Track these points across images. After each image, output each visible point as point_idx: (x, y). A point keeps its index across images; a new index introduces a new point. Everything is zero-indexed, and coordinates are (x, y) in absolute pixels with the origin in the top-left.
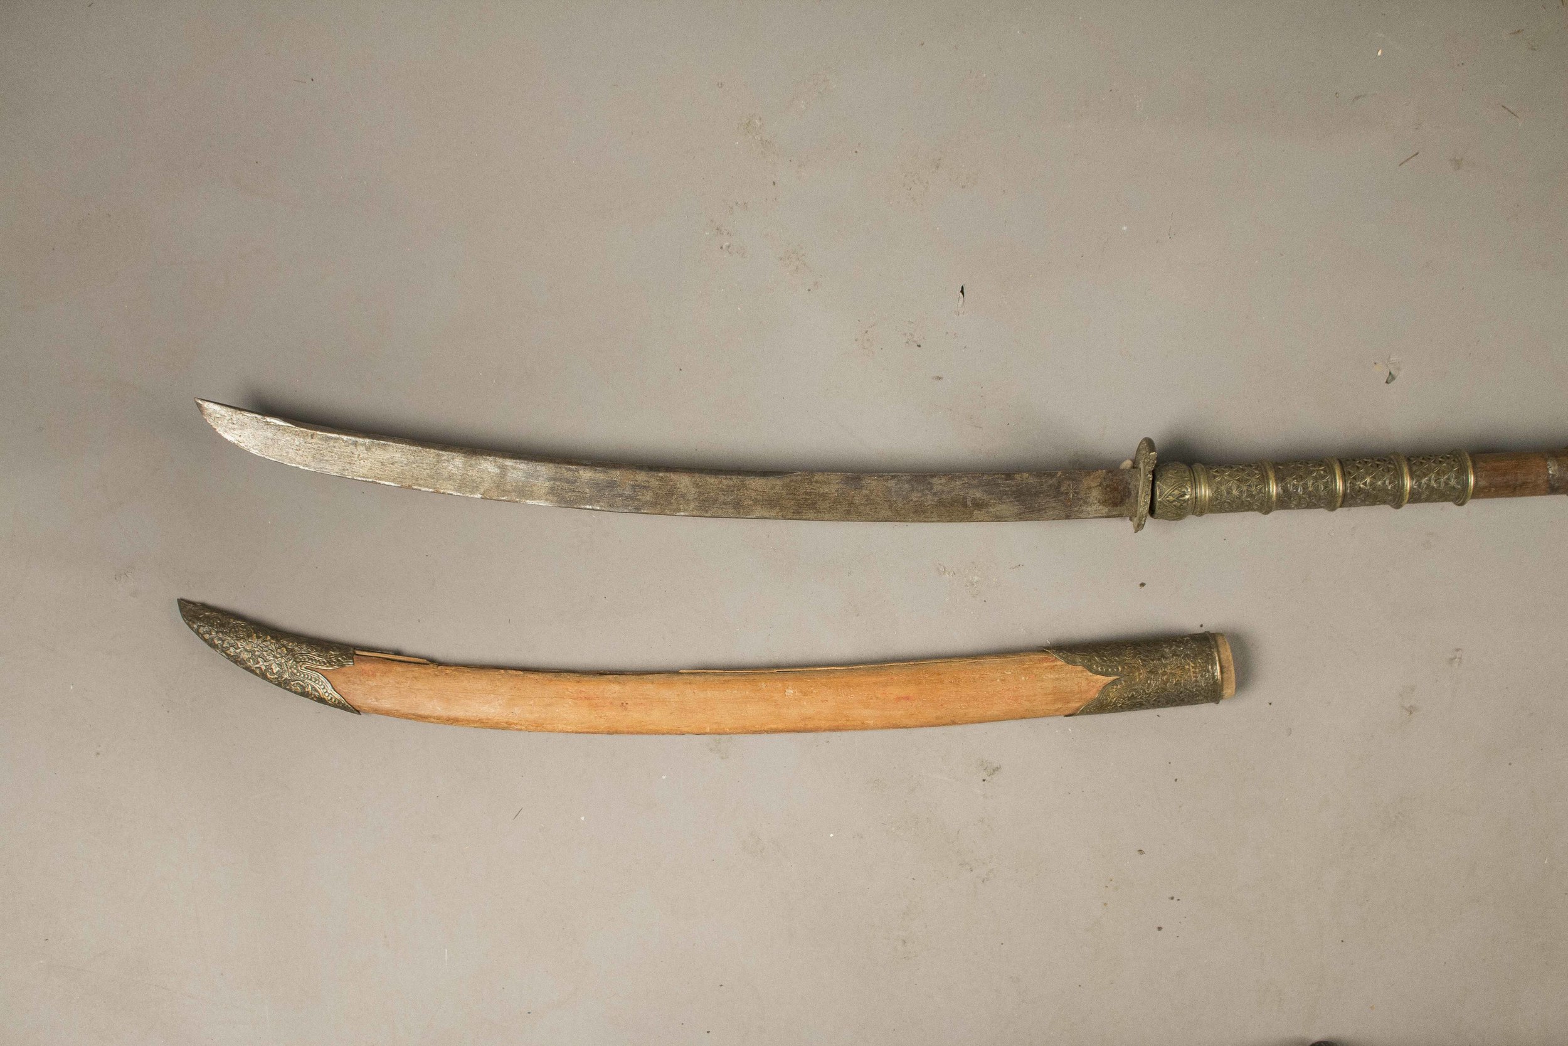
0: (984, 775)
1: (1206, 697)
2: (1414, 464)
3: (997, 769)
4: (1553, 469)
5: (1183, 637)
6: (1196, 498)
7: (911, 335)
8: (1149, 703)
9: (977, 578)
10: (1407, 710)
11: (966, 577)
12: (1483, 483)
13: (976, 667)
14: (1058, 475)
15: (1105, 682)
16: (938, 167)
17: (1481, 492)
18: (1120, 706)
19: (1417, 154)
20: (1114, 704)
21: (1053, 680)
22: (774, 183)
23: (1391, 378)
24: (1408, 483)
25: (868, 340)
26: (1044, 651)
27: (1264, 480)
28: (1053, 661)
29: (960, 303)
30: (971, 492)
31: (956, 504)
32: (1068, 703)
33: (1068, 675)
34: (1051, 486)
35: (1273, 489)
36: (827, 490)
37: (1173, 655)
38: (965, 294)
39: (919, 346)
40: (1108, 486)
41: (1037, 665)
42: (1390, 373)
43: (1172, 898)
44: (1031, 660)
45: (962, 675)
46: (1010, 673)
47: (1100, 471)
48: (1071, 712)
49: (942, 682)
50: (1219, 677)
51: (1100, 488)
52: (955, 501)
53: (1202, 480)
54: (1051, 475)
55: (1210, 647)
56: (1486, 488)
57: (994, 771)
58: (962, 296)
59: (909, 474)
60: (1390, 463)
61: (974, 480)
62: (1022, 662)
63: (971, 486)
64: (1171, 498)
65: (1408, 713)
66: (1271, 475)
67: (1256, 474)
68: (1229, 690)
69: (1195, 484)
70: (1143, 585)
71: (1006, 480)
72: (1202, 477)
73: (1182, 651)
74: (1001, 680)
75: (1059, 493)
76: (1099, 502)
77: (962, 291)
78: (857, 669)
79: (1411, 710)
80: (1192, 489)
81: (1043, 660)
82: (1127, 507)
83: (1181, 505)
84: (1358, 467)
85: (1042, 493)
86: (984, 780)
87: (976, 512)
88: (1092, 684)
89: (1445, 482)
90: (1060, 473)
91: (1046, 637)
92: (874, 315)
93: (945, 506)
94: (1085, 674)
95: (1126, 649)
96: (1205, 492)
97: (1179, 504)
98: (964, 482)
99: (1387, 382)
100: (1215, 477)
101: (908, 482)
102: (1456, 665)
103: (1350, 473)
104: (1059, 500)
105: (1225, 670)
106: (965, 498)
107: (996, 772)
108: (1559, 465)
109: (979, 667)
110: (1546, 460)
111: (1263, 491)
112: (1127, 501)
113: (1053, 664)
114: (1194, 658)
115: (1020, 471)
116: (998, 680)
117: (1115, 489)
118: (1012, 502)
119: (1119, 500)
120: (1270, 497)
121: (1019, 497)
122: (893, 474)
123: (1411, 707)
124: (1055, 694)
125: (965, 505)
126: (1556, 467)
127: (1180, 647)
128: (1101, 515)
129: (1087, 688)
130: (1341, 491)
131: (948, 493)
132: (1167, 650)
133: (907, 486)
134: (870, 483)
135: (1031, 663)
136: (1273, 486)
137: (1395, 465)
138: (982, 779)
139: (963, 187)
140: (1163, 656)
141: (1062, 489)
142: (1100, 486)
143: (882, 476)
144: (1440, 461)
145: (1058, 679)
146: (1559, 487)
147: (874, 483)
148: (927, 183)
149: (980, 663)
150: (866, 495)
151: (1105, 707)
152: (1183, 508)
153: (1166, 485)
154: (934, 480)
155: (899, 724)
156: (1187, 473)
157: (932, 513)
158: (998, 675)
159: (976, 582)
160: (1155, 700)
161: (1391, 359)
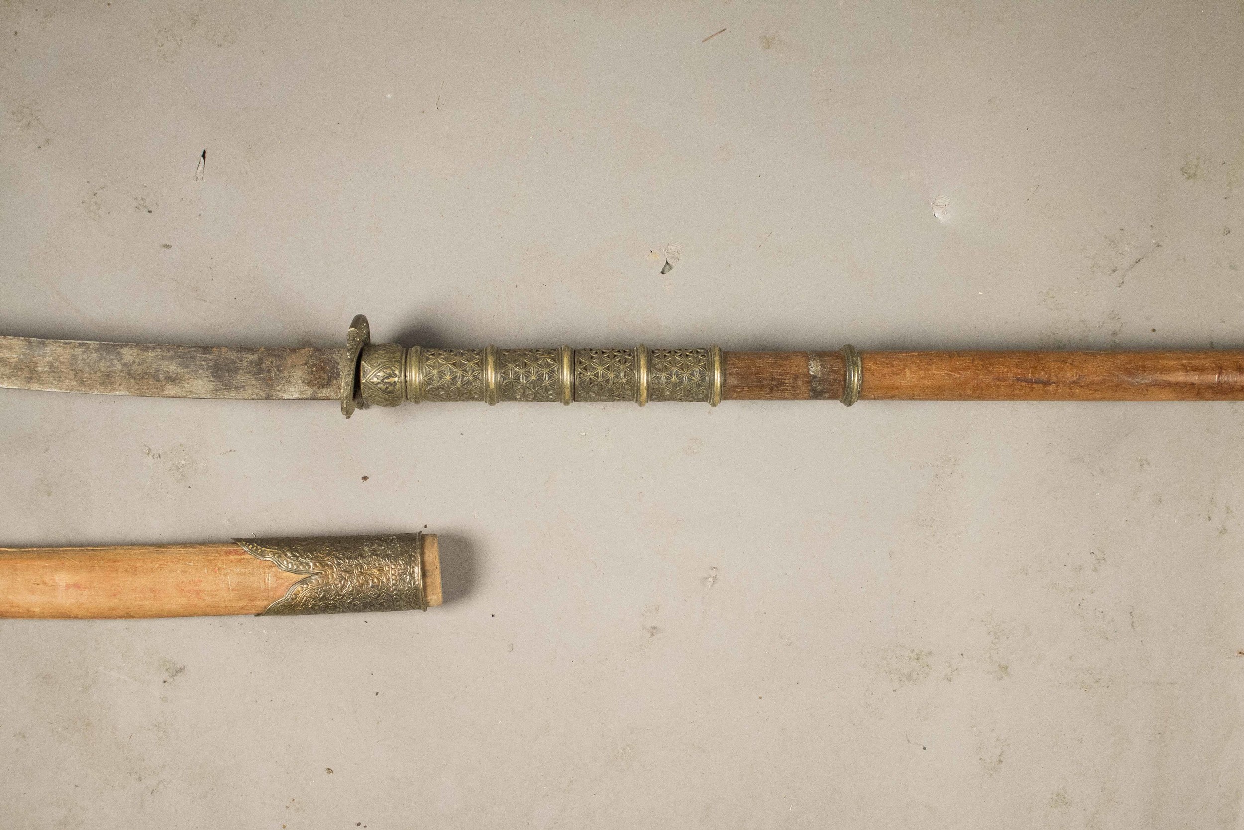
0: (165, 676)
1: (409, 603)
2: (656, 356)
3: (179, 671)
4: (814, 369)
5: (388, 536)
6: (406, 382)
7: (143, 199)
8: (343, 605)
9: (183, 462)
10: (648, 631)
11: (171, 460)
12: (732, 381)
13: (155, 555)
14: (260, 351)
15: (294, 580)
16: (194, 23)
17: (727, 393)
18: (311, 608)
19: (723, 30)
20: (304, 604)
21: (238, 574)
22: (16, 33)
23: (667, 267)
24: (644, 377)
25: (96, 203)
26: (236, 543)
27: (482, 365)
28: (241, 554)
29: (200, 168)
30: (164, 363)
31: (146, 377)
32: (253, 600)
33: (255, 570)
34: (251, 362)
35: (491, 376)
36: (8, 356)
37: (373, 554)
38: (206, 159)
39: (150, 212)
40: (314, 365)
41: (223, 558)
42: (667, 263)
43: (359, 824)
44: (217, 552)
45: (139, 564)
46: (192, 564)
47: (306, 349)
48: (259, 611)
49: (117, 570)
50: (421, 582)
51: (306, 367)
52: (146, 374)
53: (413, 363)
54: (251, 349)
55: (415, 548)
56: (737, 387)
57: (177, 672)
58: (203, 160)
59: (98, 342)
60: (630, 355)
61: (169, 351)
62: (207, 554)
63: (164, 358)
64: (375, 380)
65: (649, 635)
66: (491, 360)
67: (476, 358)
68: (435, 596)
69: (405, 365)
70: (365, 478)
71: (203, 354)
72: (414, 359)
73: (382, 550)
74: (182, 571)
75: (261, 370)
76: (303, 382)
77: (203, 156)
78: (29, 551)
79: (653, 631)
80: (400, 372)
81: (230, 552)
82: (334, 389)
83: (387, 388)
84: (592, 357)
85: (242, 370)
86: (165, 682)
87: (168, 387)
88: (280, 581)
89: (688, 378)
90: (262, 349)
91: (251, 530)
92: (105, 176)
93: (135, 379)
94: (273, 569)
95: (322, 545)
96: (415, 376)
97: (385, 387)
98: (156, 353)
99: (663, 273)
100: (428, 359)
101: (97, 350)
102: (709, 584)
103: (581, 363)
104: (260, 378)
105: (428, 574)
106: (157, 371)
107: (179, 674)
108: (821, 366)
109: (160, 556)
110: (808, 360)
111: (480, 378)
112: (335, 382)
113: (240, 557)
114: (394, 559)
115: (219, 346)
116: (178, 572)
117: (323, 369)
118: (208, 377)
119: (326, 381)
120: (488, 384)
121: (217, 372)
122: (81, 341)
123: (654, 628)
124: (238, 590)
125: (157, 379)
126: (818, 368)
127: (381, 546)
128: (305, 396)
129: (275, 585)
130: (569, 383)
131: (140, 365)
132: (366, 549)
133: (95, 356)
134: (55, 350)
135: (217, 555)
136: (491, 375)
137: (634, 357)
138: (162, 680)
139: (219, 46)
140: (361, 556)
141: (264, 366)
142: (305, 364)
143: (69, 343)
144: (687, 355)
145: (244, 574)
146: (821, 390)
147: (60, 350)
148: (181, 40)
149: (162, 552)
150: (49, 363)
151: (294, 607)
152: (389, 392)
153: (372, 366)
154: (124, 350)
155: (68, 614)
156: (398, 354)
157: (120, 385)
158: (179, 565)
159: (183, 466)
160: (350, 603)
161: (670, 248)
